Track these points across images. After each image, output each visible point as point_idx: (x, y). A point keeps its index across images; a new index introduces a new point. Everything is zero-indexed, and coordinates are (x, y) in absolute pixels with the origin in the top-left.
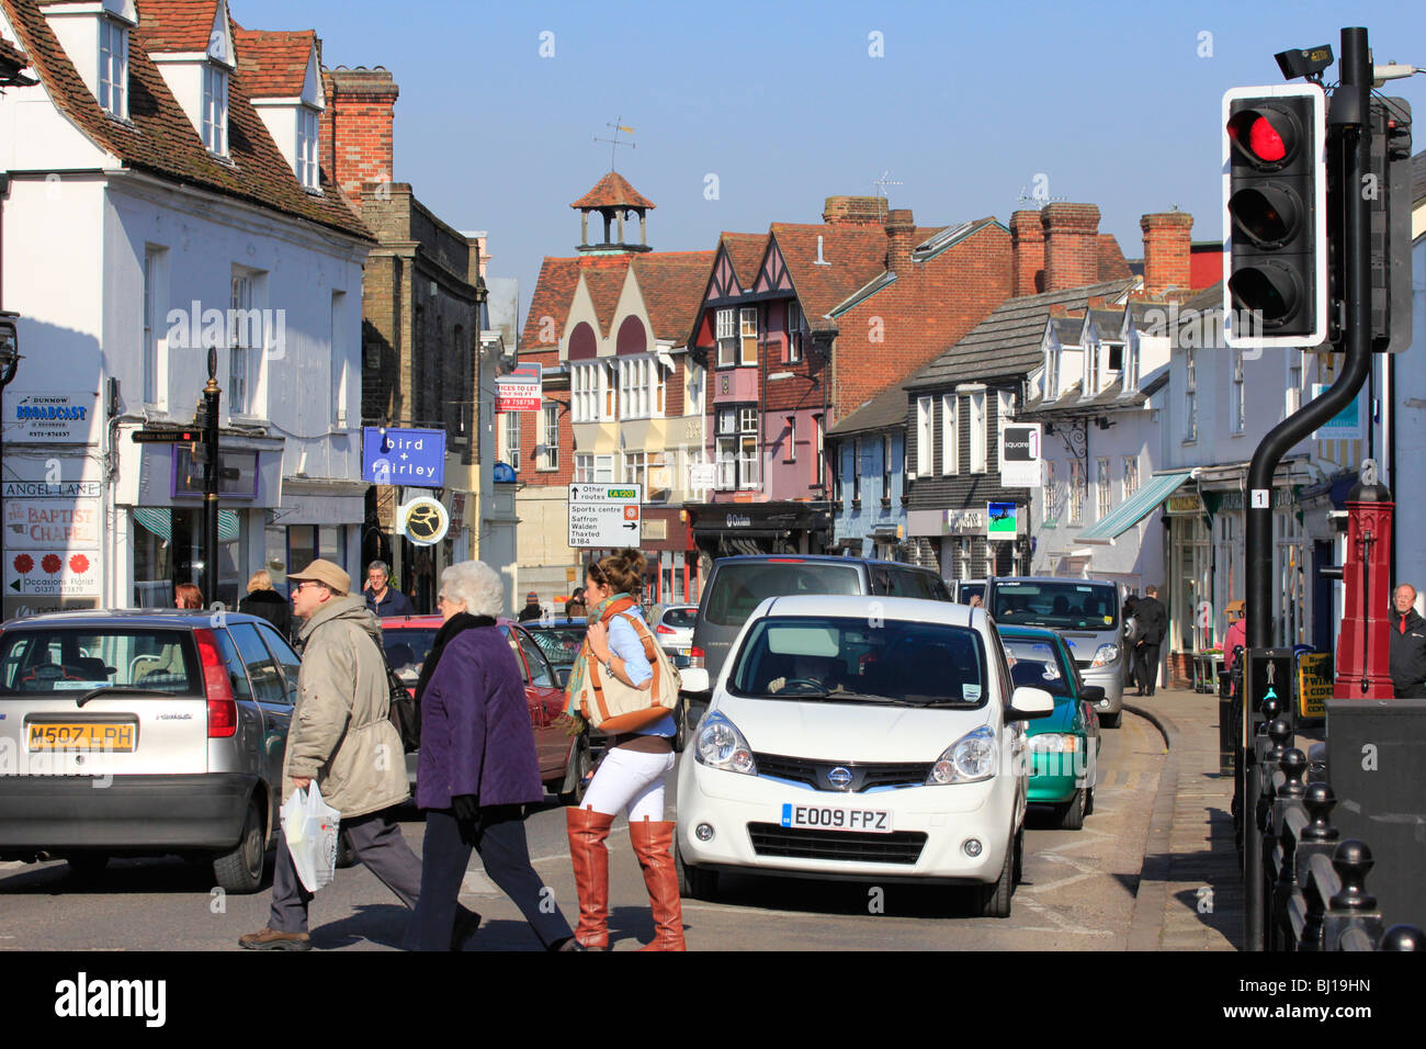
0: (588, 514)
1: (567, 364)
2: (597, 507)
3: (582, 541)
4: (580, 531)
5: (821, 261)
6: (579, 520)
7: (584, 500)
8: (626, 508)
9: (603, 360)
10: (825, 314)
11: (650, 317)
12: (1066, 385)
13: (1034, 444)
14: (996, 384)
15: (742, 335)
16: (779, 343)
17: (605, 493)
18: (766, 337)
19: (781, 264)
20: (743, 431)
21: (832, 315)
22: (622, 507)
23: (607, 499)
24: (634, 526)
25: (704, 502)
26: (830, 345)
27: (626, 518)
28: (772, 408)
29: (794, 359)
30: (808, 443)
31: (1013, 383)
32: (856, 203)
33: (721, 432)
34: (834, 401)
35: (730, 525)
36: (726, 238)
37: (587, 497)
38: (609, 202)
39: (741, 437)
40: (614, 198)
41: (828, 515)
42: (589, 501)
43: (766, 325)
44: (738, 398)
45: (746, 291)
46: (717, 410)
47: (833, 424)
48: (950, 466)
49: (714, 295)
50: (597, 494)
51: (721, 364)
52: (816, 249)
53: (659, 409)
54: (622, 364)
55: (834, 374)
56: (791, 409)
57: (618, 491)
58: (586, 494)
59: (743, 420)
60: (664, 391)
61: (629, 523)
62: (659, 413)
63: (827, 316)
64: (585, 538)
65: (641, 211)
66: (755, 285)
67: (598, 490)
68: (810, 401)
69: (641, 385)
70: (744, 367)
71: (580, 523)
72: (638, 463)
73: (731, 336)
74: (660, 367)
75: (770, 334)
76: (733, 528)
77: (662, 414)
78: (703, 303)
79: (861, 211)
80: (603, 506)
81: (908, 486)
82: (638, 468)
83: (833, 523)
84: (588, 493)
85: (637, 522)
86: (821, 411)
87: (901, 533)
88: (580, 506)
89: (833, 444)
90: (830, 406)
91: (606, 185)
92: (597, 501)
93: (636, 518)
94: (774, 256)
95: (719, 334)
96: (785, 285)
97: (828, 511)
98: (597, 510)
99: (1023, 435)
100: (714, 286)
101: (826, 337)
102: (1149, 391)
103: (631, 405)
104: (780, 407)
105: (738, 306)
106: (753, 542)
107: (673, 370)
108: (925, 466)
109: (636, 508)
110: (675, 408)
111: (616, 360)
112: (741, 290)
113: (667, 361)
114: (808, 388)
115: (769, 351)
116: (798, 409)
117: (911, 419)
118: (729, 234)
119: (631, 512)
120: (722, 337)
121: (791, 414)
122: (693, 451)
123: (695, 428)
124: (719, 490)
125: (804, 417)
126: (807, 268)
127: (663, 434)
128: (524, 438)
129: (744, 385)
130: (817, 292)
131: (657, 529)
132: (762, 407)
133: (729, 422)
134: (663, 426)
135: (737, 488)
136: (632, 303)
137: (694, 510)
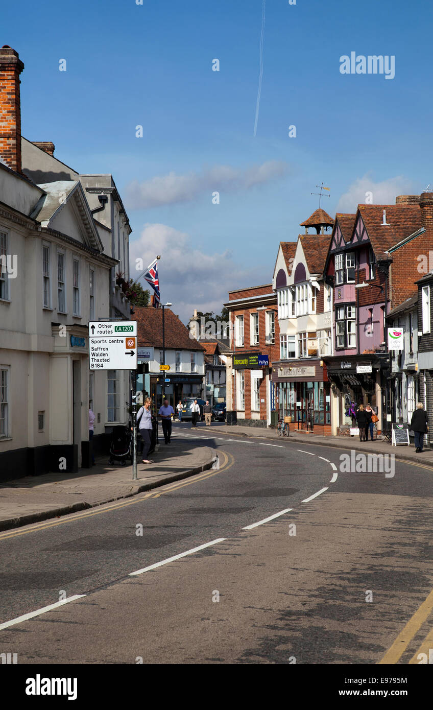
0: (102, 345)
1: (276, 291)
2: (108, 339)
3: (98, 366)
4: (96, 358)
5: (385, 224)
6: (96, 350)
7: (99, 335)
8: (127, 340)
9: (289, 287)
10: (385, 251)
11: (307, 263)
15: (347, 267)
16: (364, 270)
17: (113, 329)
18: (359, 267)
19: (363, 226)
20: (348, 318)
21: (389, 252)
22: (124, 339)
23: (115, 334)
24: (132, 353)
25: (333, 355)
26: (388, 268)
27: (128, 347)
28: (362, 305)
29: (372, 278)
30: (378, 322)
33: (339, 319)
34: (391, 298)
35: (342, 368)
36: (339, 216)
37: (101, 332)
38: (317, 222)
39: (347, 321)
40: (320, 220)
41: (388, 360)
42: (102, 335)
43: (359, 261)
44: (345, 300)
45: (348, 243)
46: (338, 307)
47: (390, 310)
49: (334, 247)
50: (108, 329)
51: (338, 283)
52: (382, 218)
53: (313, 310)
54: (297, 288)
55: (390, 283)
56: (370, 305)
57: (122, 327)
58: (100, 330)
59: (348, 312)
60: (315, 301)
61: (129, 351)
62: (313, 312)
63: (387, 252)
64: (100, 363)
66: (352, 239)
67: (108, 326)
68: (379, 300)
69: (305, 298)
70: (348, 284)
71: (97, 352)
72: (304, 338)
73: (342, 268)
74: (313, 288)
75: (360, 265)
76: (344, 369)
77: (315, 312)
78: (329, 252)
80: (112, 339)
81: (420, 340)
82: (304, 340)
83: (391, 365)
84: (102, 329)
85: (135, 350)
86: (384, 304)
87: (417, 368)
88: (97, 339)
89: (391, 321)
90: (389, 301)
91: (317, 214)
92: (108, 335)
93: (133, 347)
94: (360, 223)
95: (337, 268)
96: (365, 237)
97: (388, 359)
98: (107, 342)
100: (334, 243)
101: (386, 263)
103: (301, 308)
104: (366, 304)
105: (344, 251)
106: (354, 376)
107: (319, 290)
109: (134, 339)
110: (320, 309)
111: (294, 287)
112: (345, 243)
113: (316, 284)
114: (379, 292)
115: (360, 275)
116: (374, 304)
117: (420, 301)
118: (340, 214)
119: (131, 343)
120: (338, 269)
121: (371, 307)
122: (328, 330)
123: (328, 318)
124: (338, 350)
125: (377, 308)
126: (377, 227)
127: (315, 322)
128: (261, 329)
129: (349, 294)
130: (382, 239)
131: (311, 371)
132: (358, 305)
133: (341, 313)
134: (315, 318)
135: (346, 348)
136: (300, 257)
137: (327, 360)
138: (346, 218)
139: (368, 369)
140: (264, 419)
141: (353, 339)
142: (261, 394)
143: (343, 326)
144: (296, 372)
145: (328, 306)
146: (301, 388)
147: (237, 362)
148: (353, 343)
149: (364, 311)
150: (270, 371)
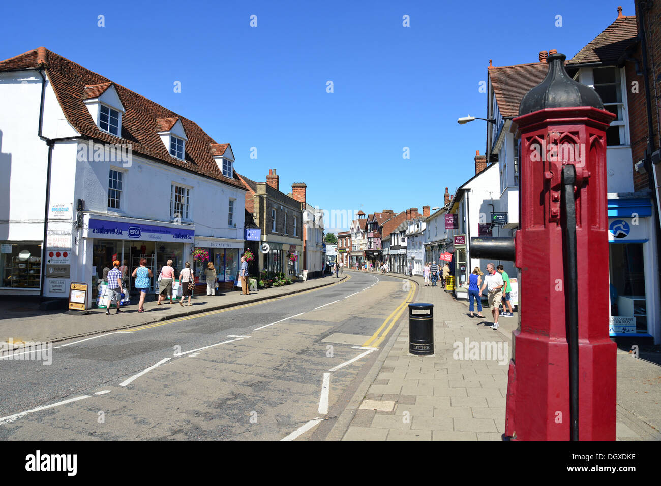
1: (351, 233)
5: (381, 218)
11: (360, 226)
12: (411, 231)
13: (406, 240)
14: (401, 232)
18: (374, 228)
21: (382, 225)
25: (367, 250)
29: (378, 231)
30: (379, 242)
31: (404, 231)
32: (386, 211)
34: (383, 236)
35: (370, 253)
41: (382, 252)
46: (368, 238)
47: (382, 239)
48: (396, 244)
51: (368, 232)
52: (380, 216)
53: (362, 238)
54: (357, 233)
55: (382, 233)
59: (371, 239)
60: (362, 236)
65: (364, 215)
66: (373, 221)
68: (379, 237)
69: (359, 235)
70: (371, 232)
72: (359, 245)
73: (370, 228)
78: (366, 224)
79: (387, 211)
81: (391, 247)
87: (390, 254)
89: (382, 242)
91: (360, 212)
94: (375, 217)
95: (368, 228)
96: (376, 221)
99: (404, 239)
100: (368, 222)
101: (381, 228)
102: (423, 231)
103: (358, 238)
104: (376, 237)
105: (370, 224)
106: (372, 256)
107: (363, 233)
108: (393, 245)
110: (364, 238)
112: (371, 222)
114: (379, 235)
115: (375, 230)
117: (391, 238)
122: (366, 244)
123: (366, 240)
124: (369, 249)
125: (379, 239)
126: (379, 219)
127: (363, 241)
128: (347, 243)
129: (371, 235)
130: (380, 221)
131: (361, 254)
132: (374, 237)
133: (369, 240)
134: (362, 240)
135: (370, 248)
136: (358, 225)
137: (365, 251)
138: (371, 216)
139: (377, 254)
140: (347, 266)
141: (373, 246)
142: (346, 260)
143: (370, 242)
144: (357, 254)
145: (366, 237)
146: (358, 259)
147: (340, 251)
148: (373, 247)
149: (376, 239)
150: (349, 254)
